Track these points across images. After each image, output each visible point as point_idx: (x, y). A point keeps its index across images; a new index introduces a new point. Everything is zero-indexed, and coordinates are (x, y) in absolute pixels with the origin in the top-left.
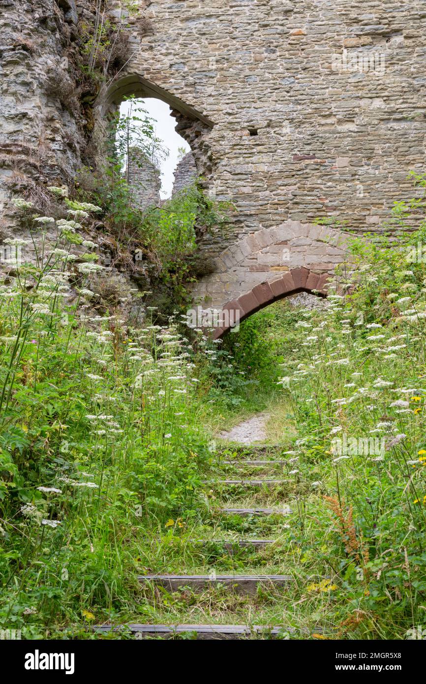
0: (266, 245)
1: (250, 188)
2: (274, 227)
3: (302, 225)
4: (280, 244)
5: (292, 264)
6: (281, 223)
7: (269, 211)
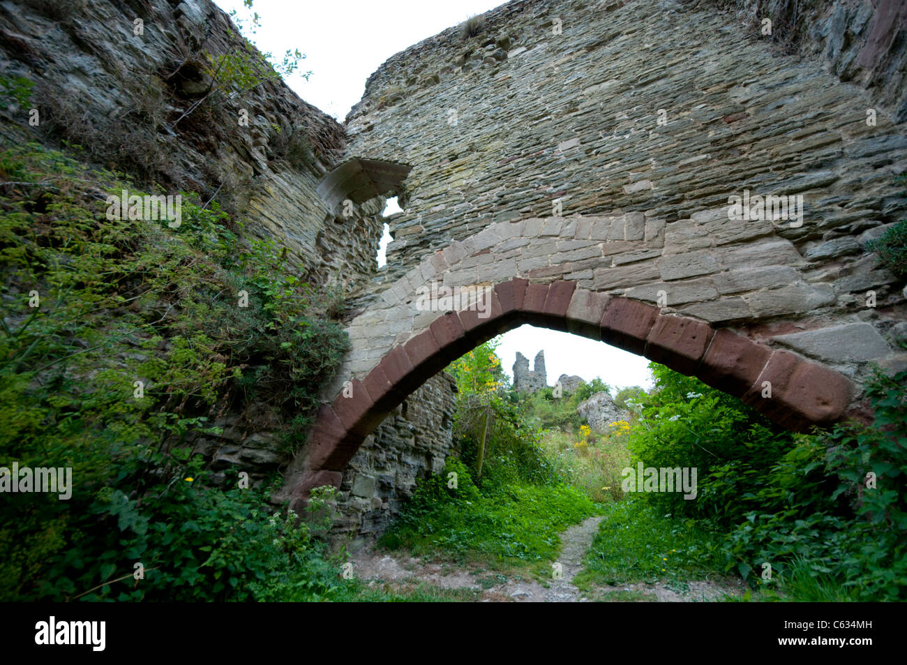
0: (457, 260)
1: (444, 205)
2: (472, 237)
3: (513, 224)
4: (478, 254)
5: (496, 277)
6: (481, 230)
7: (465, 221)
